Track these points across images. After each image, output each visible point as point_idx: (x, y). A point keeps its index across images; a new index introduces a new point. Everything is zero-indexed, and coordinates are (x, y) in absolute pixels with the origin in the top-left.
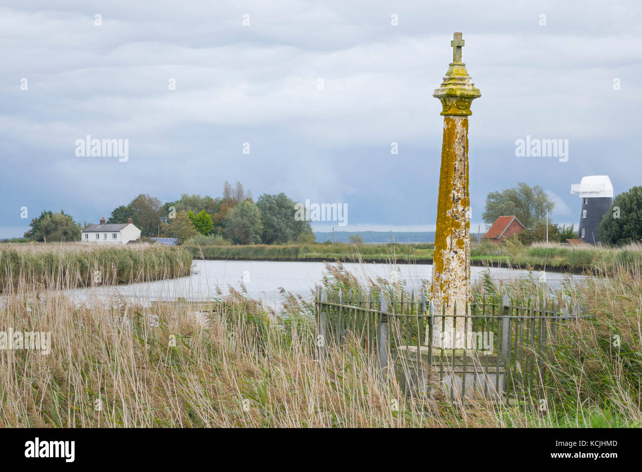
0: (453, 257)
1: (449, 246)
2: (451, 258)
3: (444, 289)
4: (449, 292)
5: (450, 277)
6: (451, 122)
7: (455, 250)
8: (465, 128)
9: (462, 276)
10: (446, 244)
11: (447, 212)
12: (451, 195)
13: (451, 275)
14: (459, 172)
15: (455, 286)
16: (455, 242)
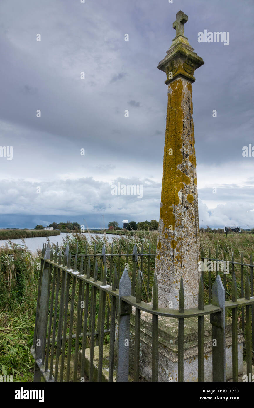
0: (184, 213)
1: (180, 201)
2: (183, 214)
3: (178, 246)
4: (183, 251)
5: (183, 233)
6: (178, 84)
7: (186, 205)
8: (190, 91)
9: (193, 232)
10: (178, 199)
11: (177, 167)
12: (181, 150)
13: (184, 232)
14: (187, 130)
15: (187, 244)
16: (186, 197)
